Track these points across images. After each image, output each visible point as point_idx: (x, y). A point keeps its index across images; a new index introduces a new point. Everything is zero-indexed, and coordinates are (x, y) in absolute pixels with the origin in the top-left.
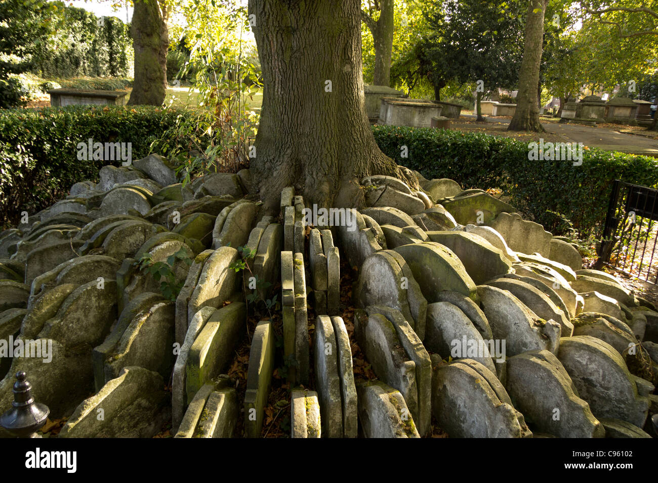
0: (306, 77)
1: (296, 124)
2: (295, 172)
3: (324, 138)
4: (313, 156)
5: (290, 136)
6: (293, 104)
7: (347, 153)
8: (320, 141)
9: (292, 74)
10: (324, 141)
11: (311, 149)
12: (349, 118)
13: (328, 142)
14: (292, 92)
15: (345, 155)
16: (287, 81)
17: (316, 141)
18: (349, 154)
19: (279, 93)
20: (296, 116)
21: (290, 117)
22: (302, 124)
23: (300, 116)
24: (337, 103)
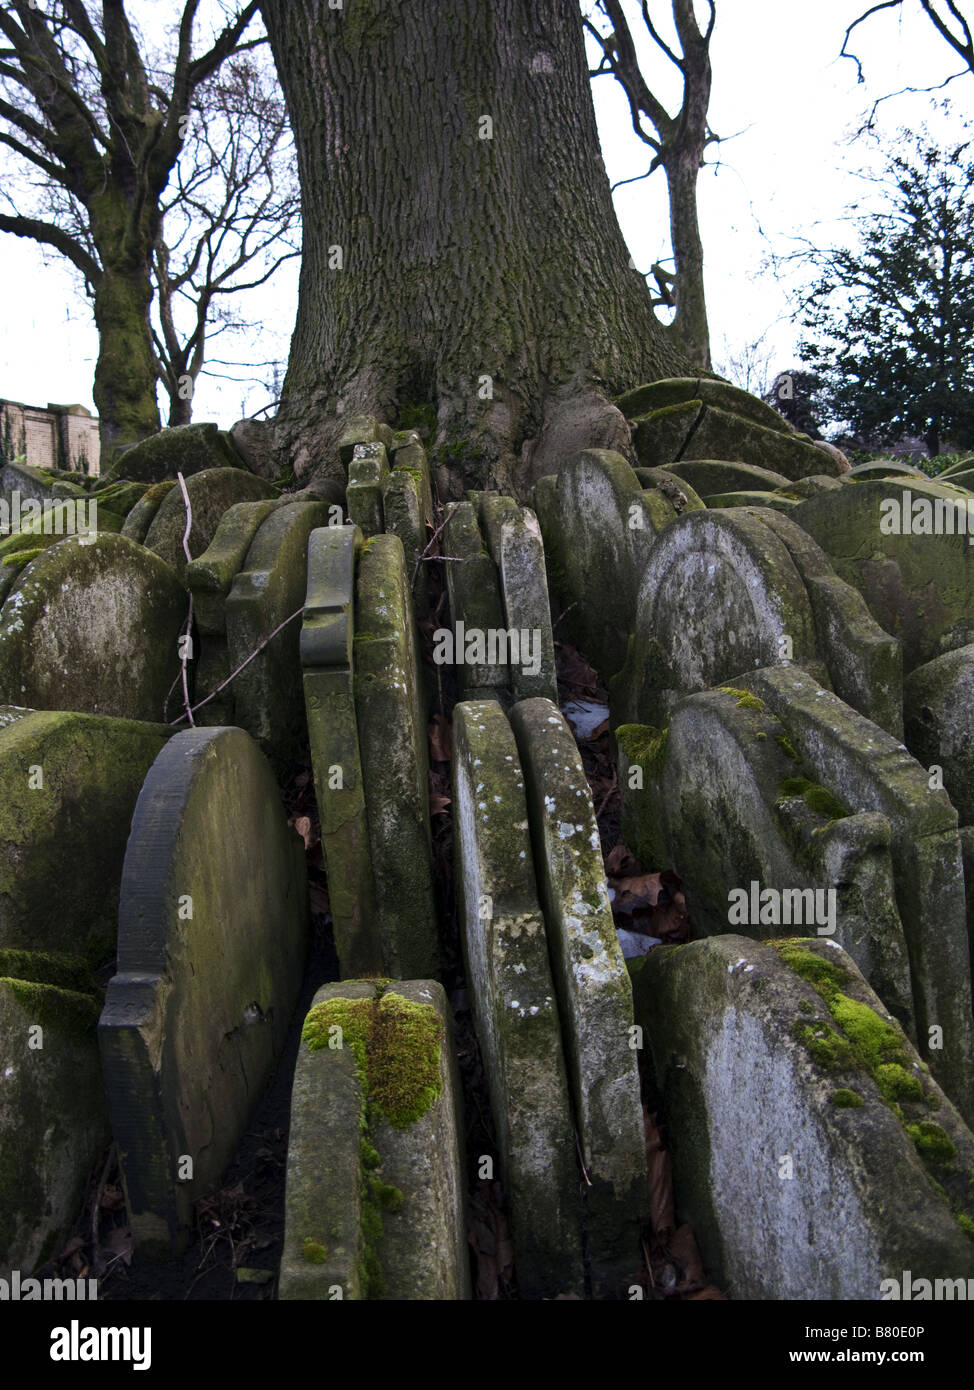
0: (415, 91)
1: (394, 237)
2: (398, 391)
3: (485, 272)
4: (455, 330)
5: (378, 282)
6: (379, 180)
7: (566, 318)
8: (476, 281)
9: (370, 86)
10: (487, 279)
11: (448, 311)
12: (561, 213)
13: (498, 284)
14: (374, 143)
15: (561, 322)
16: (359, 111)
17: (463, 285)
18: (573, 319)
19: (337, 152)
20: (393, 214)
21: (376, 221)
22: (413, 233)
23: (404, 214)
24: (518, 168)
